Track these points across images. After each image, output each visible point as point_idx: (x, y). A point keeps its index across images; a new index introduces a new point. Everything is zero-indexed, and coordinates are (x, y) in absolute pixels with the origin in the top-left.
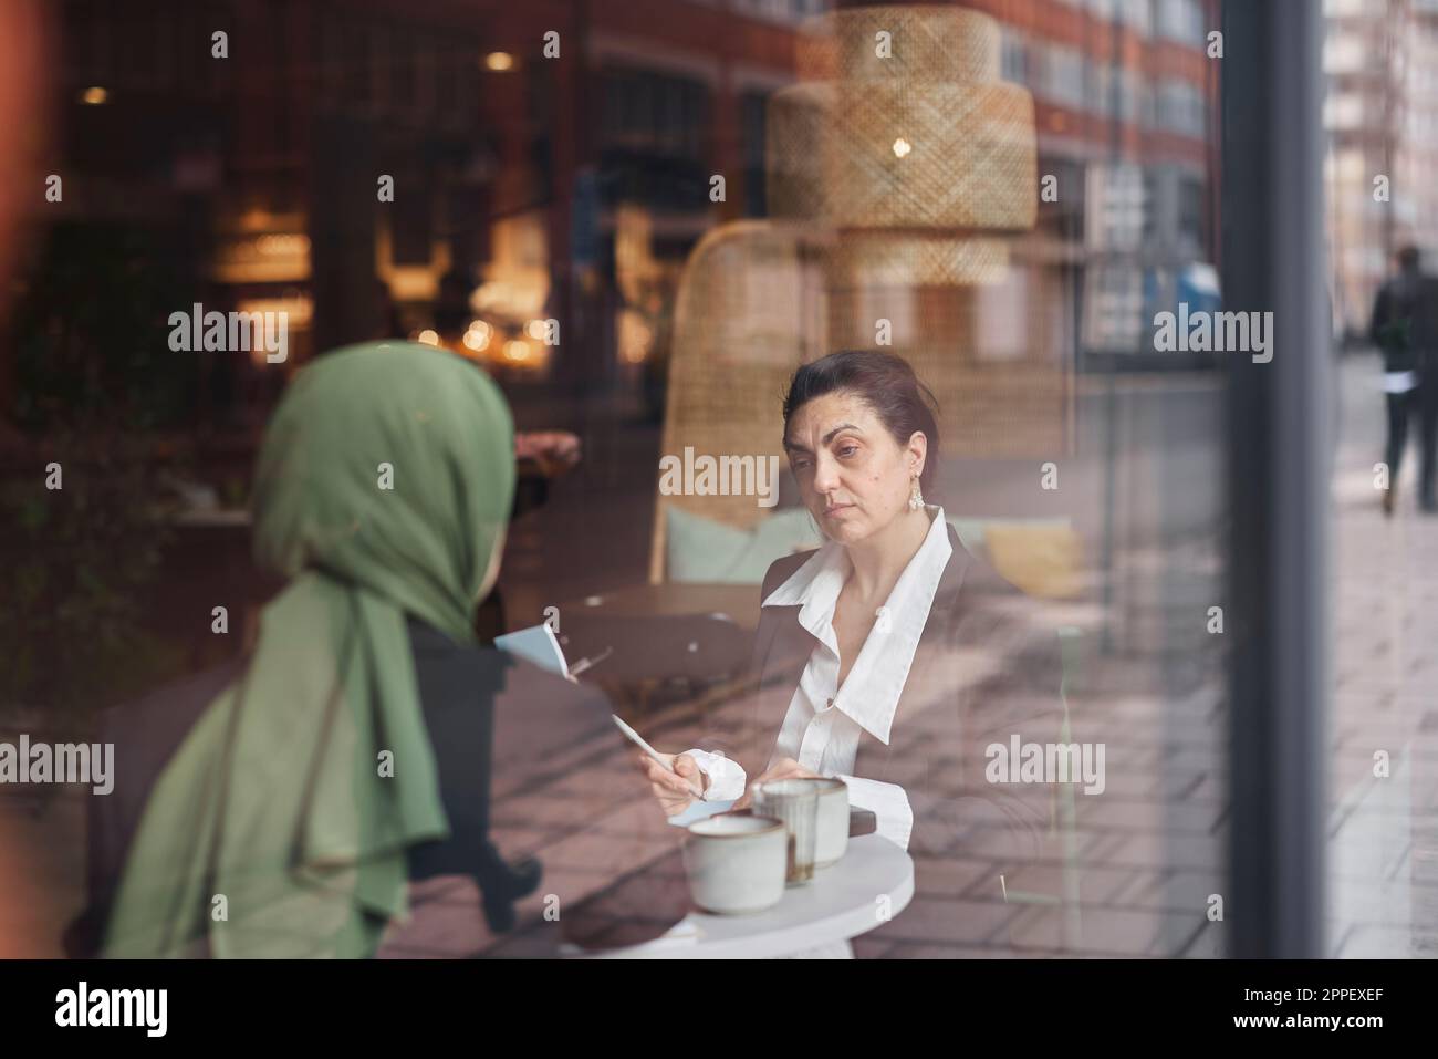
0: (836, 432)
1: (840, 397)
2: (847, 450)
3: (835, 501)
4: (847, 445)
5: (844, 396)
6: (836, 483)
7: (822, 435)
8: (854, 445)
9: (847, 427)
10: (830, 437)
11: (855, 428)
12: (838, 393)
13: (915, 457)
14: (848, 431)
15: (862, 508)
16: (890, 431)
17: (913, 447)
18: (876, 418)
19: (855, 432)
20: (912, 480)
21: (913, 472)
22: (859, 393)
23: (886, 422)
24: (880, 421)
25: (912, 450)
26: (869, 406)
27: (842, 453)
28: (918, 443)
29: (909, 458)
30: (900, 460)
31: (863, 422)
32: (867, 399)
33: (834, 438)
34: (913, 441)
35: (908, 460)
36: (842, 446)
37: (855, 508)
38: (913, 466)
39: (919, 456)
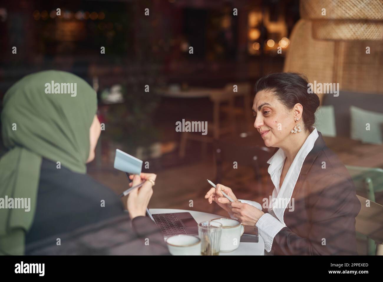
1: (266, 91)
2: (266, 112)
3: (263, 130)
4: (266, 111)
5: (267, 91)
6: (262, 124)
7: (258, 106)
8: (269, 110)
9: (265, 104)
10: (260, 108)
11: (269, 104)
12: (266, 90)
13: (297, 113)
14: (266, 105)
15: (272, 132)
16: (285, 104)
17: (296, 109)
18: (278, 100)
19: (268, 106)
20: (295, 122)
21: (295, 119)
22: (273, 90)
23: (283, 101)
24: (279, 101)
25: (296, 110)
26: (276, 95)
27: (265, 113)
28: (299, 107)
29: (295, 113)
30: (289, 113)
31: (272, 102)
32: (275, 92)
33: (262, 107)
34: (296, 107)
35: (294, 114)
36: (265, 111)
37: (270, 132)
38: (295, 117)
39: (299, 112)
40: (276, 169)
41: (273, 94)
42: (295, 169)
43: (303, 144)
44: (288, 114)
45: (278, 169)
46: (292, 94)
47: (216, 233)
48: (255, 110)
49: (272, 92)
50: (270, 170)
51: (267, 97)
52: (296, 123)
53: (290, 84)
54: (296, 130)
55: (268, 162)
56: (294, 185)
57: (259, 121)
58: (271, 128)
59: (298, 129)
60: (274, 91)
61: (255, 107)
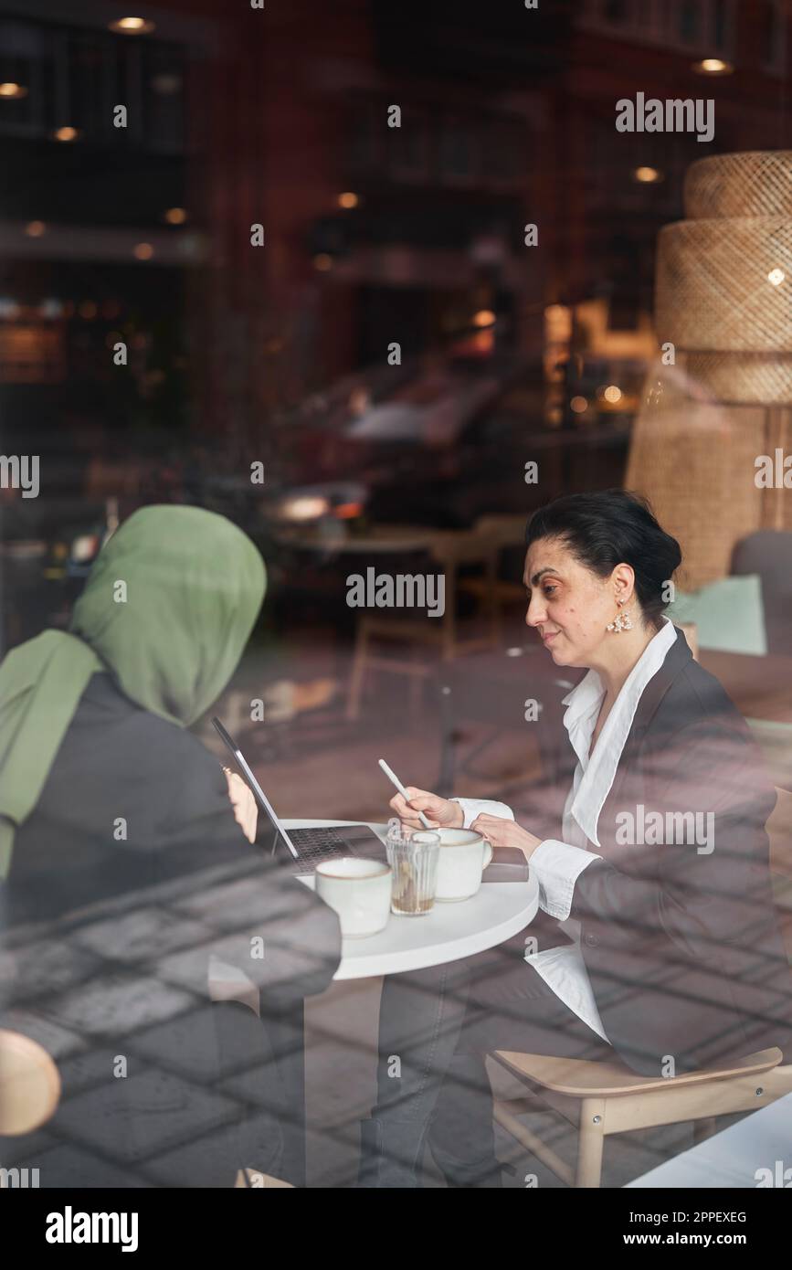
0: (539, 574)
2: (550, 589)
4: (551, 585)
5: (550, 541)
6: (543, 617)
7: (532, 577)
9: (546, 570)
10: (536, 580)
11: (554, 570)
13: (622, 584)
14: (548, 574)
15: (566, 635)
16: (589, 568)
17: (618, 576)
18: (574, 559)
19: (553, 574)
20: (619, 606)
21: (618, 599)
22: (562, 536)
23: (586, 560)
24: (577, 561)
25: (618, 579)
26: (568, 548)
27: (548, 592)
28: (625, 572)
29: (616, 586)
30: (602, 588)
31: (560, 564)
32: (568, 542)
33: (540, 579)
34: (619, 572)
35: (613, 588)
36: (547, 585)
37: (561, 635)
38: (616, 596)
39: (626, 583)
40: (582, 716)
41: (563, 546)
42: (621, 715)
43: (641, 655)
44: (599, 589)
45: (586, 717)
46: (607, 542)
47: (426, 854)
48: (528, 585)
49: (560, 542)
50: (569, 720)
51: (549, 555)
52: (620, 610)
53: (601, 519)
54: (620, 625)
55: (564, 702)
56: (618, 752)
57: (537, 610)
58: (562, 626)
59: (625, 624)
60: (565, 540)
61: (527, 578)
